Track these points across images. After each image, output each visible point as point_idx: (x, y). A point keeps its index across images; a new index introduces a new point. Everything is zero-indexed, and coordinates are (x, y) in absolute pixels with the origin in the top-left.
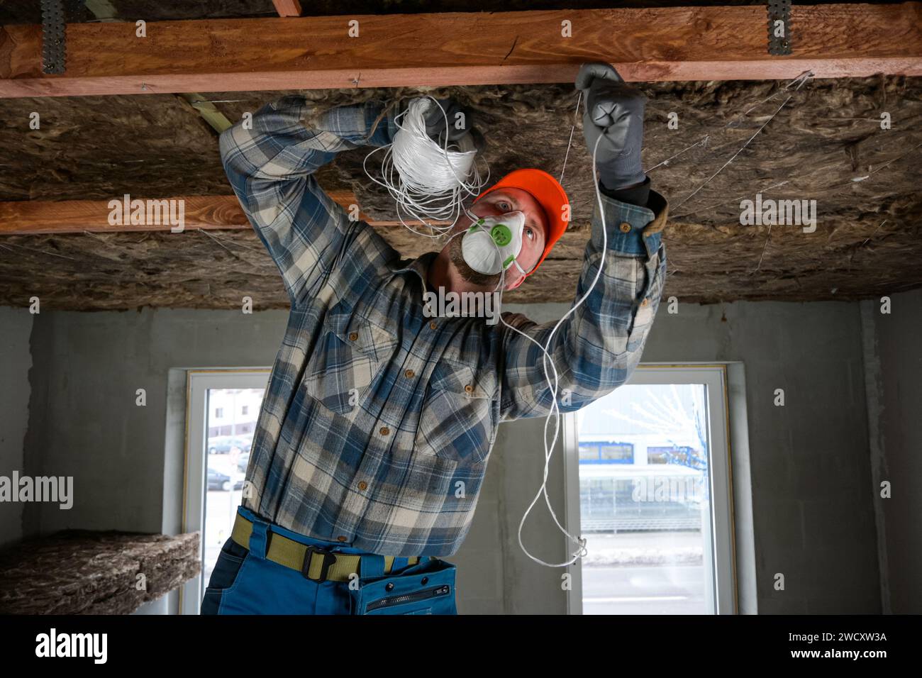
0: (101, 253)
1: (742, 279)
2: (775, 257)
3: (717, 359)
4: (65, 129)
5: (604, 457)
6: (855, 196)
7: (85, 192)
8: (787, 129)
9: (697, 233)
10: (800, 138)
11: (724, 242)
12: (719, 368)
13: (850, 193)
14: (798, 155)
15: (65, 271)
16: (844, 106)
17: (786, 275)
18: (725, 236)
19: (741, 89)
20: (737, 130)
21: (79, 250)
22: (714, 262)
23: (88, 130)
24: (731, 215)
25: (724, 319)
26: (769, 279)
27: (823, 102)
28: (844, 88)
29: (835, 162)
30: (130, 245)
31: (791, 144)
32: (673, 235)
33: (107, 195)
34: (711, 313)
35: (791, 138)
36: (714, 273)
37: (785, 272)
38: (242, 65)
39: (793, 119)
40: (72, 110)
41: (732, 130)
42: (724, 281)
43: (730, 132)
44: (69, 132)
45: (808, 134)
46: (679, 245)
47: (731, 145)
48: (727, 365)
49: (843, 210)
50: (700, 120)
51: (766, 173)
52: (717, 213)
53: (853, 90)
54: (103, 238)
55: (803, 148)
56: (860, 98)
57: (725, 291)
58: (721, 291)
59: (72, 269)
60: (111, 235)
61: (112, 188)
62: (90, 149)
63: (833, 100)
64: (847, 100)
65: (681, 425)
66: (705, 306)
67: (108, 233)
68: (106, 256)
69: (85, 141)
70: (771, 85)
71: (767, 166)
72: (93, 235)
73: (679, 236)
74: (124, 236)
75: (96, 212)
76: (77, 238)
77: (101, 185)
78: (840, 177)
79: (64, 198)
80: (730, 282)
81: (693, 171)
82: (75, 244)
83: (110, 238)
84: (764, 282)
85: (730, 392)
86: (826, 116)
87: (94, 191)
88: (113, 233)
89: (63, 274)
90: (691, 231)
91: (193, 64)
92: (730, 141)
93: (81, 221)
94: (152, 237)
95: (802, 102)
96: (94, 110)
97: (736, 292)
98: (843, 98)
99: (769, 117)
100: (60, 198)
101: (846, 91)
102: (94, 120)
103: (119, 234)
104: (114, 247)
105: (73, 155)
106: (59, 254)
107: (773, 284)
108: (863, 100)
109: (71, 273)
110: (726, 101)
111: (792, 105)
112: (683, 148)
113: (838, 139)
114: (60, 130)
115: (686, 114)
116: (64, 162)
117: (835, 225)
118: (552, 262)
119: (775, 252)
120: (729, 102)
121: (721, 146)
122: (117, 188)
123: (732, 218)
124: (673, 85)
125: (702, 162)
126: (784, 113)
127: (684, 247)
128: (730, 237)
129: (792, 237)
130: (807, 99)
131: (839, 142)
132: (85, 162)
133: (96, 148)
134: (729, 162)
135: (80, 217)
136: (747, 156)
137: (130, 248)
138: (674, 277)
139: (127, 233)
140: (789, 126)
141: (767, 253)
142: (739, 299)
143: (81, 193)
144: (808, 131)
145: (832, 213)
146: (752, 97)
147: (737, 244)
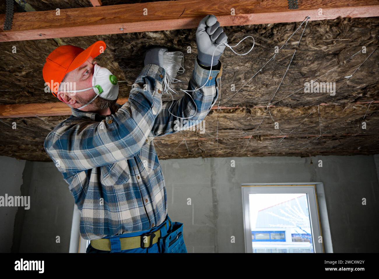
0: (43, 126)
1: (315, 141)
2: (325, 127)
3: (311, 181)
4: (27, 71)
5: (272, 238)
6: (349, 87)
7: (37, 100)
8: (306, 47)
9: (287, 113)
10: (314, 53)
11: (300, 118)
12: (313, 186)
13: (346, 86)
14: (316, 63)
15: (32, 137)
16: (327, 32)
17: (334, 138)
18: (300, 115)
19: (282, 27)
20: (286, 50)
21: (34, 125)
22: (299, 130)
23: (36, 71)
24: (298, 100)
25: (312, 163)
26: (327, 141)
27: (317, 31)
28: (325, 24)
29: (333, 66)
30: (54, 122)
31: (311, 56)
32: (276, 114)
33: (45, 101)
34: (306, 161)
35: (310, 53)
36: (302, 138)
37: (333, 136)
38: (77, 24)
39: (308, 42)
40: (29, 62)
41: (284, 50)
42: (307, 142)
43: (283, 51)
44: (29, 73)
45: (316, 50)
46: (280, 120)
47: (285, 59)
48: (316, 185)
49: (347, 96)
50: (269, 44)
51: (305, 74)
52: (292, 99)
53: (330, 25)
54: (42, 119)
55: (317, 59)
56: (333, 28)
57: (310, 148)
58: (308, 149)
59: (34, 135)
60: (47, 118)
61: (47, 98)
62: (38, 81)
63: (322, 30)
64: (328, 29)
65: (302, 219)
66: (303, 158)
67: (45, 117)
68: (45, 128)
69: (36, 77)
70: (294, 25)
71: (305, 70)
72: (39, 118)
73: (279, 115)
74: (51, 118)
75: (41, 108)
76: (33, 119)
77: (43, 97)
78: (339, 76)
79: (29, 102)
80: (310, 142)
81: (274, 75)
82: (33, 122)
83: (46, 119)
84: (325, 142)
85: (318, 197)
86: (321, 39)
87: (40, 100)
88: (47, 116)
89: (31, 138)
90: (284, 112)
91: (59, 24)
92: (284, 56)
93: (34, 111)
94: (62, 118)
95: (309, 32)
96: (37, 62)
97: (314, 148)
98: (325, 29)
99: (298, 42)
100: (27, 103)
101: (326, 25)
102: (38, 67)
103: (49, 117)
104: (48, 123)
105: (32, 84)
106: (28, 127)
107: (330, 144)
108: (334, 29)
109: (34, 138)
110: (276, 32)
111: (305, 35)
112: (266, 62)
113: (331, 52)
114: (25, 72)
115: (262, 42)
116: (29, 87)
117: (346, 105)
118: (228, 131)
119: (324, 123)
120: (277, 33)
121: (281, 59)
122: (49, 98)
123: (299, 102)
124: (253, 27)
125: (276, 69)
126: (303, 39)
127: (283, 121)
128: (302, 114)
129: (329, 114)
130: (311, 31)
131: (331, 54)
132: (37, 88)
133: (41, 81)
134: (288, 69)
135: (34, 110)
136: (294, 65)
137: (54, 124)
138: (284, 140)
139: (52, 117)
140: (307, 46)
141: (321, 125)
142: (318, 155)
143: (35, 101)
144: (316, 48)
145: (343, 99)
146: (287, 30)
147: (306, 119)
